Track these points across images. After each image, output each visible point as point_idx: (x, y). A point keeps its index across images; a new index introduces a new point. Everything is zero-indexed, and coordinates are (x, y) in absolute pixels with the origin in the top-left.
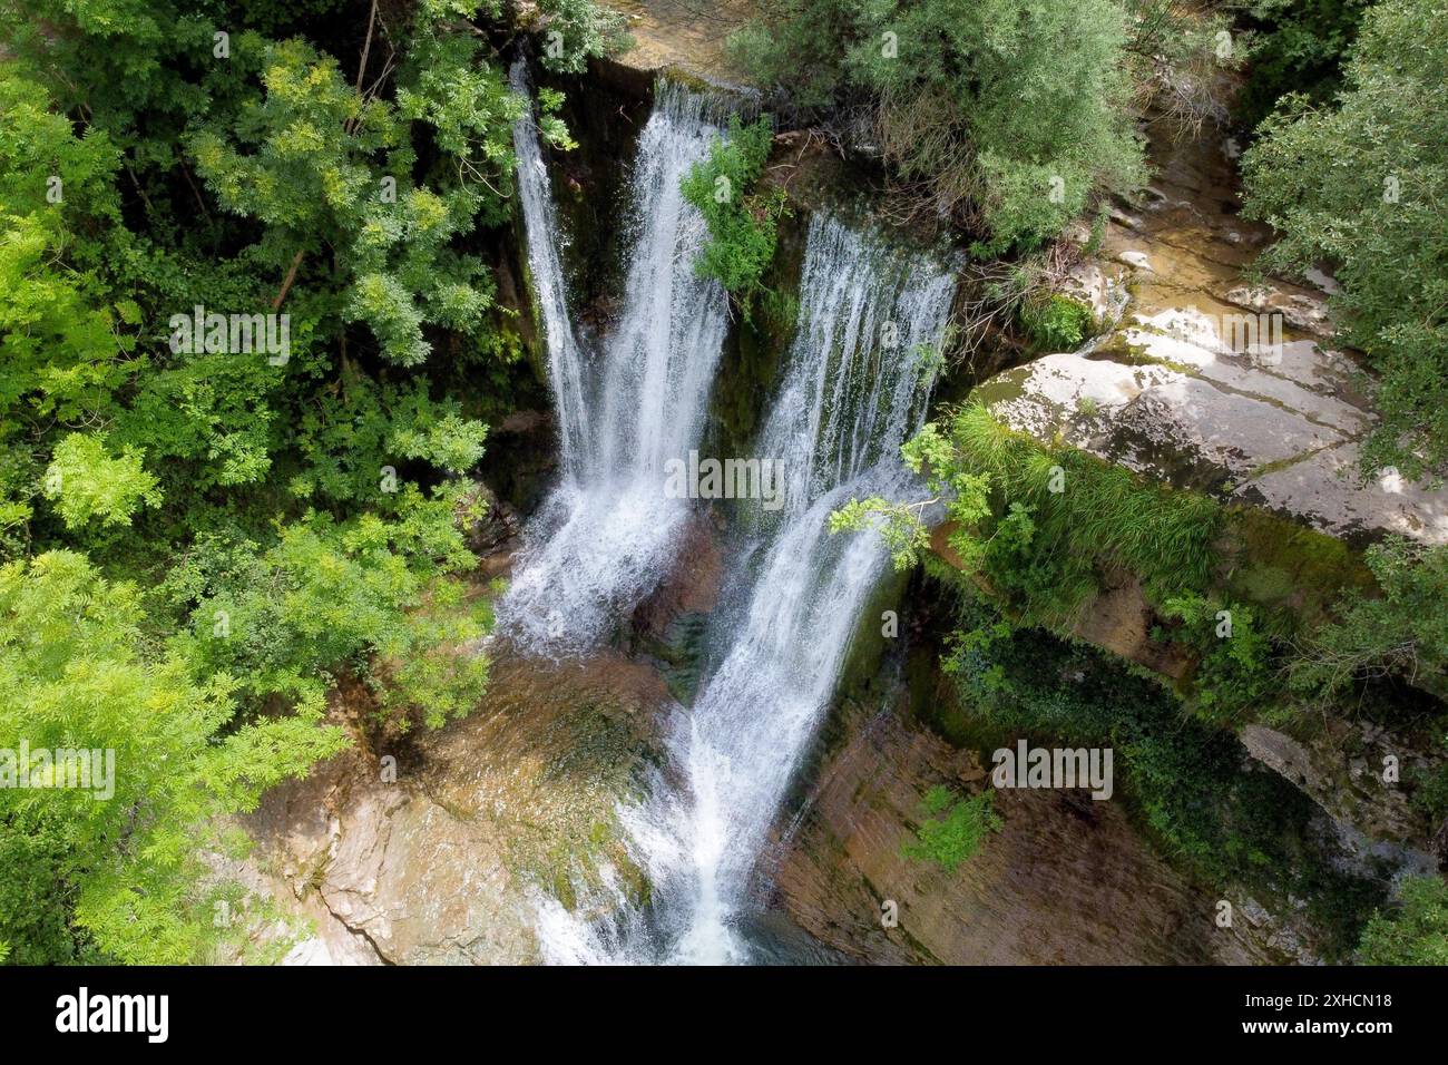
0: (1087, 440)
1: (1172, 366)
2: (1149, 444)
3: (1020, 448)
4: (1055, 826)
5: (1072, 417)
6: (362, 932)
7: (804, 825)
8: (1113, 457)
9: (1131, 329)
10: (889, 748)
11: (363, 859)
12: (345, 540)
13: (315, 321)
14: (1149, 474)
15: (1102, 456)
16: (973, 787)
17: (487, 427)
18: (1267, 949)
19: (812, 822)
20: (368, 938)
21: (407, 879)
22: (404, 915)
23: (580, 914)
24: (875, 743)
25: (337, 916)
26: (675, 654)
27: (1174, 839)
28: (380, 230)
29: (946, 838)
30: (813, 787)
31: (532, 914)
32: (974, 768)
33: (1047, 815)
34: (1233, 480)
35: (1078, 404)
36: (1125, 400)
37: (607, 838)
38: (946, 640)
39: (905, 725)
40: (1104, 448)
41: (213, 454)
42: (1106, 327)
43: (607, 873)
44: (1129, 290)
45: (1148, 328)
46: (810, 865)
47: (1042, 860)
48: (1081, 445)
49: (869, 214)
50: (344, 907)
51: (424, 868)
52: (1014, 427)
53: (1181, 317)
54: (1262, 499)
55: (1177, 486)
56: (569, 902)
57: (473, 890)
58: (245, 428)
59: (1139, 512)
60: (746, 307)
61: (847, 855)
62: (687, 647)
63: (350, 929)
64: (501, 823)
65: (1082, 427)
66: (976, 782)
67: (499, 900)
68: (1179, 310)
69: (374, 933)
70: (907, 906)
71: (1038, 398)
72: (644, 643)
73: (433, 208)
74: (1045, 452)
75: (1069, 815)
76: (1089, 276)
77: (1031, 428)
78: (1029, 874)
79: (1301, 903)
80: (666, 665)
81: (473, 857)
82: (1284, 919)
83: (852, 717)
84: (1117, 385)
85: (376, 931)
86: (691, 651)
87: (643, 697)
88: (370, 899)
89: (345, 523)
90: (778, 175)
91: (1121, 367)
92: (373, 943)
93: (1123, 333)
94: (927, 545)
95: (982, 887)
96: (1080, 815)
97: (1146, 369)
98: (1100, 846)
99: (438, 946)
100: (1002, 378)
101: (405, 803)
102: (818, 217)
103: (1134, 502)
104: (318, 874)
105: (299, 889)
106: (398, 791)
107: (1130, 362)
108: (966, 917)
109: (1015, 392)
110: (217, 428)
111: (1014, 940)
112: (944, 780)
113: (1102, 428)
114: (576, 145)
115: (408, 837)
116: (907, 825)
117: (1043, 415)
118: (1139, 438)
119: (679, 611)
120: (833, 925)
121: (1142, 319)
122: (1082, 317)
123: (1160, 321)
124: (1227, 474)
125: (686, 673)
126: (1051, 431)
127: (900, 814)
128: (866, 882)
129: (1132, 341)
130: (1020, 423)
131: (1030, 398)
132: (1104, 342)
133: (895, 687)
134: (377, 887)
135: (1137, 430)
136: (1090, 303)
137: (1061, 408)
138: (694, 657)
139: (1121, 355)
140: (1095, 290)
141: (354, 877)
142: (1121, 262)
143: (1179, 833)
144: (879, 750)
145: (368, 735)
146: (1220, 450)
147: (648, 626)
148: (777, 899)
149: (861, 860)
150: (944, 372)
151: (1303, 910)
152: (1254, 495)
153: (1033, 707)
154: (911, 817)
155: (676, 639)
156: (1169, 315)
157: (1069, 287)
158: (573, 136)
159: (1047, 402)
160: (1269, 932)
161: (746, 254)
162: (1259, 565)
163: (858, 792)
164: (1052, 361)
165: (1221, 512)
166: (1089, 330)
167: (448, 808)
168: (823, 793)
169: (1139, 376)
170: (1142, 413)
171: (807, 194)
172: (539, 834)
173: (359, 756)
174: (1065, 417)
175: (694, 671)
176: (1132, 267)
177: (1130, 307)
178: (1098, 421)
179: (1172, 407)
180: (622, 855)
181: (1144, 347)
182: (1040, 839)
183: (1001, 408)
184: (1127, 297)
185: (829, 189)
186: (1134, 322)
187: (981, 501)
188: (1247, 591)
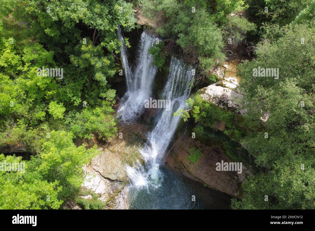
0: (215, 102)
1: (229, 88)
2: (224, 103)
3: (204, 102)
4: (212, 153)
5: (213, 98)
6: (98, 171)
7: (171, 152)
8: (219, 105)
9: (224, 81)
10: (185, 140)
11: (97, 160)
12: (93, 111)
13: (87, 76)
14: (224, 108)
15: (217, 105)
16: (199, 147)
17: (116, 91)
18: (245, 173)
19: (172, 151)
20: (99, 172)
21: (105, 163)
22: (105, 169)
23: (133, 167)
24: (183, 139)
25: (94, 169)
26: (148, 123)
27: (231, 156)
28: (99, 65)
29: (193, 159)
30: (172, 146)
31: (126, 168)
32: (199, 144)
33: (211, 152)
34: (237, 110)
35: (214, 95)
36: (221, 95)
37: (138, 155)
38: (193, 130)
39: (188, 136)
40: (217, 103)
41: (72, 101)
42: (220, 80)
43: (138, 161)
44: (224, 73)
45: (226, 81)
46: (172, 158)
47: (210, 159)
48: (214, 103)
49: (181, 56)
50: (95, 168)
51: (107, 161)
52: (204, 99)
53: (232, 78)
54: (240, 114)
55: (228, 110)
56: (131, 165)
57: (116, 164)
58: (76, 95)
59: (222, 114)
60: (160, 70)
61: (178, 157)
62: (150, 122)
63: (96, 171)
64: (120, 153)
65: (214, 99)
66: (200, 146)
67: (120, 166)
68: (232, 77)
69: (100, 172)
70: (188, 166)
71: (207, 94)
72: (143, 121)
73: (107, 62)
74: (208, 103)
75: (215, 152)
76: (217, 70)
77: (206, 99)
78: (208, 161)
79: (251, 167)
80: (147, 125)
81: (115, 159)
82: (248, 169)
83: (179, 135)
84: (220, 92)
85: (100, 171)
86: (151, 122)
87: (143, 131)
88: (99, 166)
89: (93, 108)
90: (166, 48)
91: (222, 87)
92: (100, 173)
93: (222, 81)
94: (189, 117)
95: (200, 163)
96: (217, 152)
97: (225, 88)
98: (219, 157)
99: (111, 174)
100: (202, 90)
101: (103, 150)
102: (172, 57)
103: (221, 112)
104: (90, 163)
105: (88, 165)
106: (102, 148)
107: (223, 87)
108: (197, 168)
109: (204, 92)
110: (72, 96)
111: (205, 172)
112: (194, 146)
113: (217, 100)
114: (130, 47)
115: (104, 156)
116: (188, 153)
117: (208, 97)
118: (223, 102)
119: (149, 116)
120: (176, 168)
121: (226, 79)
122: (216, 78)
123: (228, 79)
124: (235, 109)
125: (150, 126)
126: (209, 100)
127: (187, 151)
128: (181, 162)
129: (224, 83)
130: (205, 98)
131: (206, 94)
132: (219, 83)
133: (186, 130)
134: (100, 164)
135: (223, 100)
136: (217, 75)
137: (211, 96)
138: (152, 123)
139: (222, 85)
140: (219, 73)
141: (96, 163)
142: (223, 67)
143: (232, 156)
144: (183, 140)
145: (96, 138)
146: (235, 105)
147: (143, 118)
148: (166, 163)
149: (180, 158)
150: (193, 87)
151: (251, 168)
152: (239, 113)
153: (209, 135)
154: (188, 152)
155: (148, 120)
156: (230, 78)
157: (214, 72)
158: (130, 45)
159: (209, 95)
160: (246, 171)
161: (160, 63)
162: (240, 122)
163: (180, 147)
164: (210, 87)
165: (234, 115)
166: (217, 80)
167: (111, 151)
168: (174, 147)
169: (224, 90)
170: (224, 98)
171: (171, 52)
172: (126, 155)
173: (95, 142)
174: (212, 97)
175: (152, 126)
176: (225, 68)
177: (224, 77)
178: (217, 99)
179: (228, 97)
180: (140, 158)
181: (225, 84)
182: (210, 156)
183: (202, 95)
184: (224, 74)
185: (174, 52)
186: (224, 79)
187: (198, 110)
188: (239, 126)
